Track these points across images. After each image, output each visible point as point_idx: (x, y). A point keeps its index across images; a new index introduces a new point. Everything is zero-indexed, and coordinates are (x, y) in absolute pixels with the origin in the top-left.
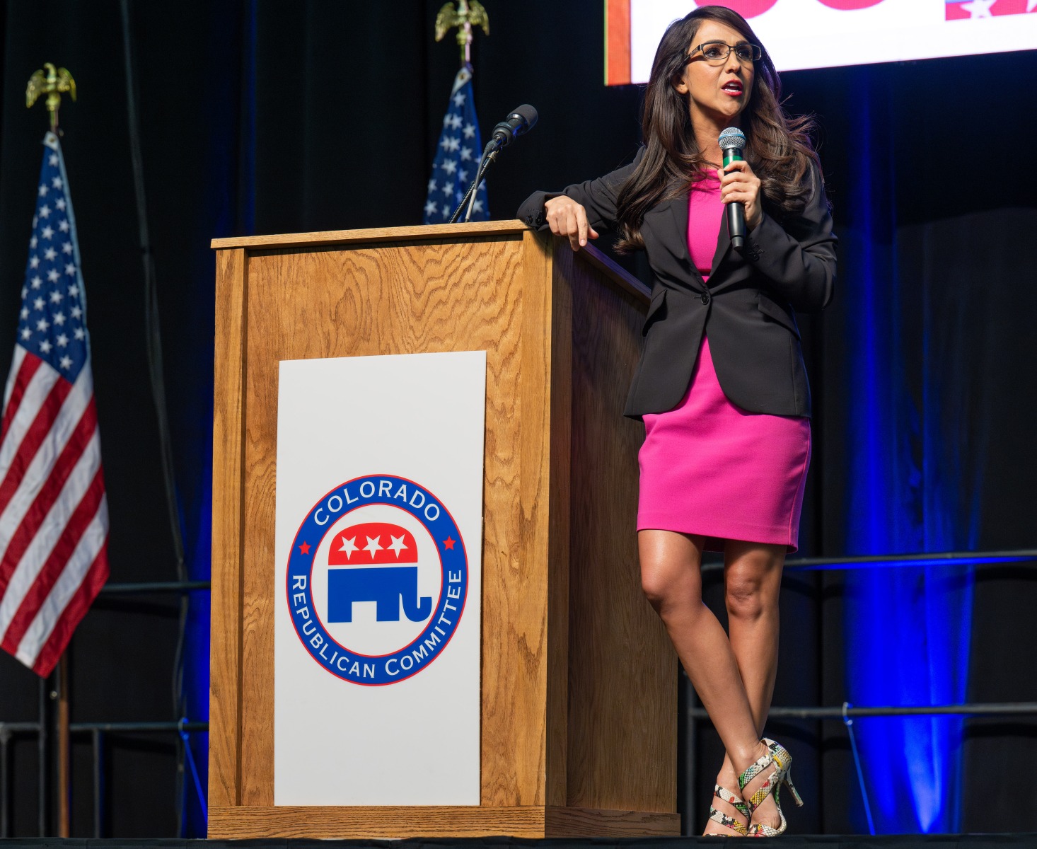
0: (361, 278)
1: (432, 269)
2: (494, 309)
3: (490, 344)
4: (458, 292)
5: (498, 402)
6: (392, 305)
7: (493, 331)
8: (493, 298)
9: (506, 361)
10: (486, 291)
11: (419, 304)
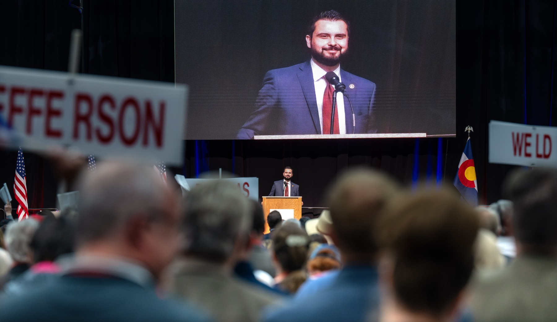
0: (279, 201)
1: (287, 201)
2: (295, 205)
3: (294, 208)
4: (290, 203)
5: (295, 214)
6: (283, 204)
7: (295, 207)
8: (294, 204)
9: (296, 210)
10: (294, 203)
11: (286, 204)
